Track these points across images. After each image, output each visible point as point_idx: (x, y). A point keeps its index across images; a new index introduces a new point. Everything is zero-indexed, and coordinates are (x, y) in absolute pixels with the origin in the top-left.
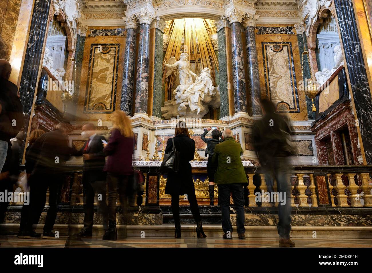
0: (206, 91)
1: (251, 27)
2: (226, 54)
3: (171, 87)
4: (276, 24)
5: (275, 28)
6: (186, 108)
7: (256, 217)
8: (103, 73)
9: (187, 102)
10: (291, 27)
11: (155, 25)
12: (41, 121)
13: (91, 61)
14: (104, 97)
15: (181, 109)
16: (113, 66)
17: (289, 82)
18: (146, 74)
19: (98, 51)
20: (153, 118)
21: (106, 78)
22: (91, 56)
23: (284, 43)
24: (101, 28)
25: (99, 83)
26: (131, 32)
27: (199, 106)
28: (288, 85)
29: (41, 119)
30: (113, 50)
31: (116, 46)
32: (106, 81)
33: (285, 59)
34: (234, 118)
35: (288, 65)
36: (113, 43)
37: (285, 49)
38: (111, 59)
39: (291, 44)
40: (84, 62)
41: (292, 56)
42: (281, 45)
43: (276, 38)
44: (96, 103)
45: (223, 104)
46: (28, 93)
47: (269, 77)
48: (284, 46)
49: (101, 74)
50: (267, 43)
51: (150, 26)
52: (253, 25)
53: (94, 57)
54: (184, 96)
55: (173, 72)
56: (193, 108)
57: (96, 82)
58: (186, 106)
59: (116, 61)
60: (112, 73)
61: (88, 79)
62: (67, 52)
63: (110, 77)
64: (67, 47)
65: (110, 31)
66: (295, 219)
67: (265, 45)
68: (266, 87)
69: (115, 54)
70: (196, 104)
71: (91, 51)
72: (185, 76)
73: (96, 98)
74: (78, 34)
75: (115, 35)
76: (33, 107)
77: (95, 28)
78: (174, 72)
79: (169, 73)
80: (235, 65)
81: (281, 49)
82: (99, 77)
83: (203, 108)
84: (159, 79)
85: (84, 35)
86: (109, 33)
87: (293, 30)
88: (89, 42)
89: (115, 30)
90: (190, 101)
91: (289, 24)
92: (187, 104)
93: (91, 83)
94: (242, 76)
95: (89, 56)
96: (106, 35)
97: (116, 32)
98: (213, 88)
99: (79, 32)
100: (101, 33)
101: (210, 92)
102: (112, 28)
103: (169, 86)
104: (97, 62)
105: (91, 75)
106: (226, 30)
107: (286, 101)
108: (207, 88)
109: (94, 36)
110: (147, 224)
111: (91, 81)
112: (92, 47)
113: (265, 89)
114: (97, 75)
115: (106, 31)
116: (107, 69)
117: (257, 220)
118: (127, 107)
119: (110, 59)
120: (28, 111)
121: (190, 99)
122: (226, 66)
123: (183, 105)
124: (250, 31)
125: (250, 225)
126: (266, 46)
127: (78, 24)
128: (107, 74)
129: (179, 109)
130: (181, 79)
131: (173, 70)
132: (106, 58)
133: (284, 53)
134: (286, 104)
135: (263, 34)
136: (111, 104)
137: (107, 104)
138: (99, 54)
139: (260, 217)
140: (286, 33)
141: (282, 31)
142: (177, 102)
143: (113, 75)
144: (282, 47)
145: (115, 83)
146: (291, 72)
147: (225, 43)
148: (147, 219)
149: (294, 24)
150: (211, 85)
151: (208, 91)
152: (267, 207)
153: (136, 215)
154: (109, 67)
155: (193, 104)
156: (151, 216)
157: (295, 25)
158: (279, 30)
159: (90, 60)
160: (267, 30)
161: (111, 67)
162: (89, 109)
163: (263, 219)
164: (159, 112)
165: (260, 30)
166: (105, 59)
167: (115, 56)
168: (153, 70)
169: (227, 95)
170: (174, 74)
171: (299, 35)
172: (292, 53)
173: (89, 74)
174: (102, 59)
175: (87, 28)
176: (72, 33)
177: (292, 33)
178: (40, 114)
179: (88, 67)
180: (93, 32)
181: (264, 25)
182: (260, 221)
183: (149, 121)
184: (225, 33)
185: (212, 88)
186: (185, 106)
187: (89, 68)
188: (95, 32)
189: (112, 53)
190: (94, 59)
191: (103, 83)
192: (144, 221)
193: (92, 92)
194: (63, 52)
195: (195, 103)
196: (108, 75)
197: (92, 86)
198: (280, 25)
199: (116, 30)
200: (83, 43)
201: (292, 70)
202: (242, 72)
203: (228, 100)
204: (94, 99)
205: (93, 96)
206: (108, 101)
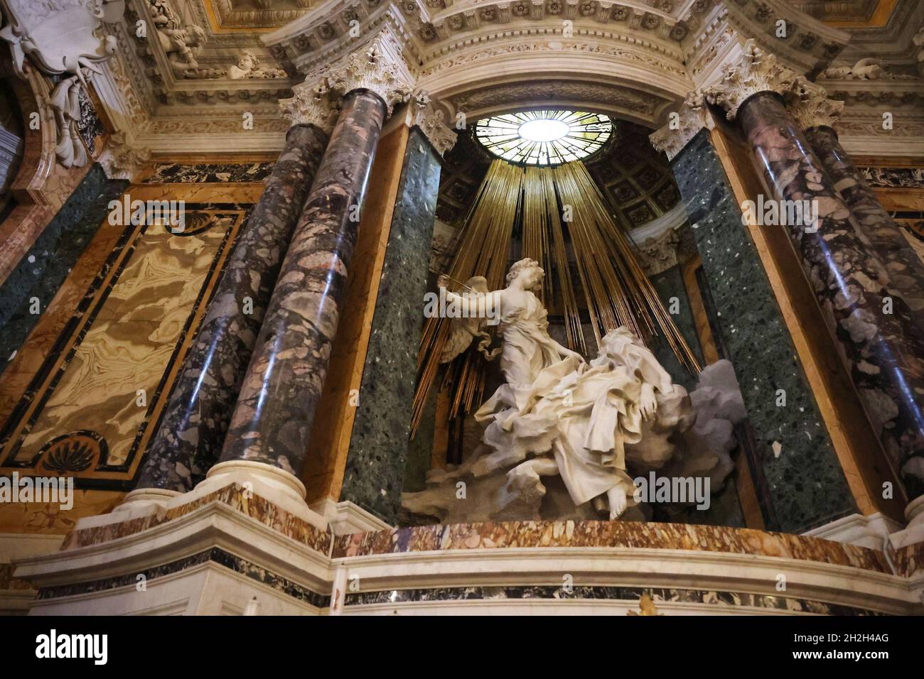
0: (646, 400)
1: (822, 128)
3: (462, 406)
4: (898, 159)
5: (899, 172)
6: (542, 489)
8: (150, 305)
9: (552, 453)
11: (409, 116)
13: (118, 260)
14: (113, 407)
15: (516, 495)
16: (203, 277)
18: (332, 262)
21: (156, 325)
22: (122, 242)
24: (201, 160)
25: (112, 344)
27: (615, 479)
30: (223, 224)
31: (241, 212)
32: (153, 338)
36: (230, 201)
38: (203, 253)
40: (86, 259)
44: (61, 433)
45: (786, 446)
49: (141, 307)
51: (385, 114)
53: (135, 244)
54: (530, 425)
55: (476, 340)
56: (583, 486)
57: (106, 337)
58: (545, 479)
59: (223, 260)
60: (190, 303)
61: (74, 322)
63: (175, 322)
65: (231, 168)
69: (227, 237)
71: (131, 227)
72: (531, 349)
73: (74, 409)
74: (97, 166)
75: (246, 179)
77: (175, 161)
78: (482, 338)
79: (461, 342)
82: (124, 319)
84: (408, 314)
85: (128, 176)
89: (251, 166)
90: (569, 452)
92: (546, 465)
93: (79, 342)
95: (115, 241)
97: (252, 171)
99: (106, 160)
100: (195, 174)
101: (669, 408)
102: (241, 161)
103: (457, 402)
104: (141, 264)
105: (90, 310)
106: (718, 137)
108: (647, 389)
109: (165, 182)
111: (83, 334)
114: (120, 309)
115: (211, 168)
116: (174, 289)
119: (198, 252)
121: (563, 438)
123: (527, 471)
128: (168, 307)
130: (511, 363)
131: (474, 330)
132: (183, 251)
136: (139, 439)
137: (121, 437)
138: (160, 236)
142: (492, 461)
143: (188, 314)
145: (188, 344)
150: (668, 376)
151: (658, 404)
154: (184, 283)
155: (584, 467)
159: (114, 256)
161: (193, 284)
164: (389, 488)
166: (180, 253)
167: (224, 244)
170: (481, 349)
173: (84, 305)
174: (167, 253)
175: (145, 157)
179: (91, 280)
180: (163, 172)
184: (712, 148)
185: (672, 389)
186: (537, 477)
187: (97, 283)
188: (172, 171)
189: (216, 234)
190: (131, 251)
191: (136, 343)
193: (67, 382)
195: (597, 455)
196: (171, 311)
197: (80, 353)
198: (915, 160)
199: (257, 166)
204: (63, 413)
205: (63, 395)
206: (125, 428)
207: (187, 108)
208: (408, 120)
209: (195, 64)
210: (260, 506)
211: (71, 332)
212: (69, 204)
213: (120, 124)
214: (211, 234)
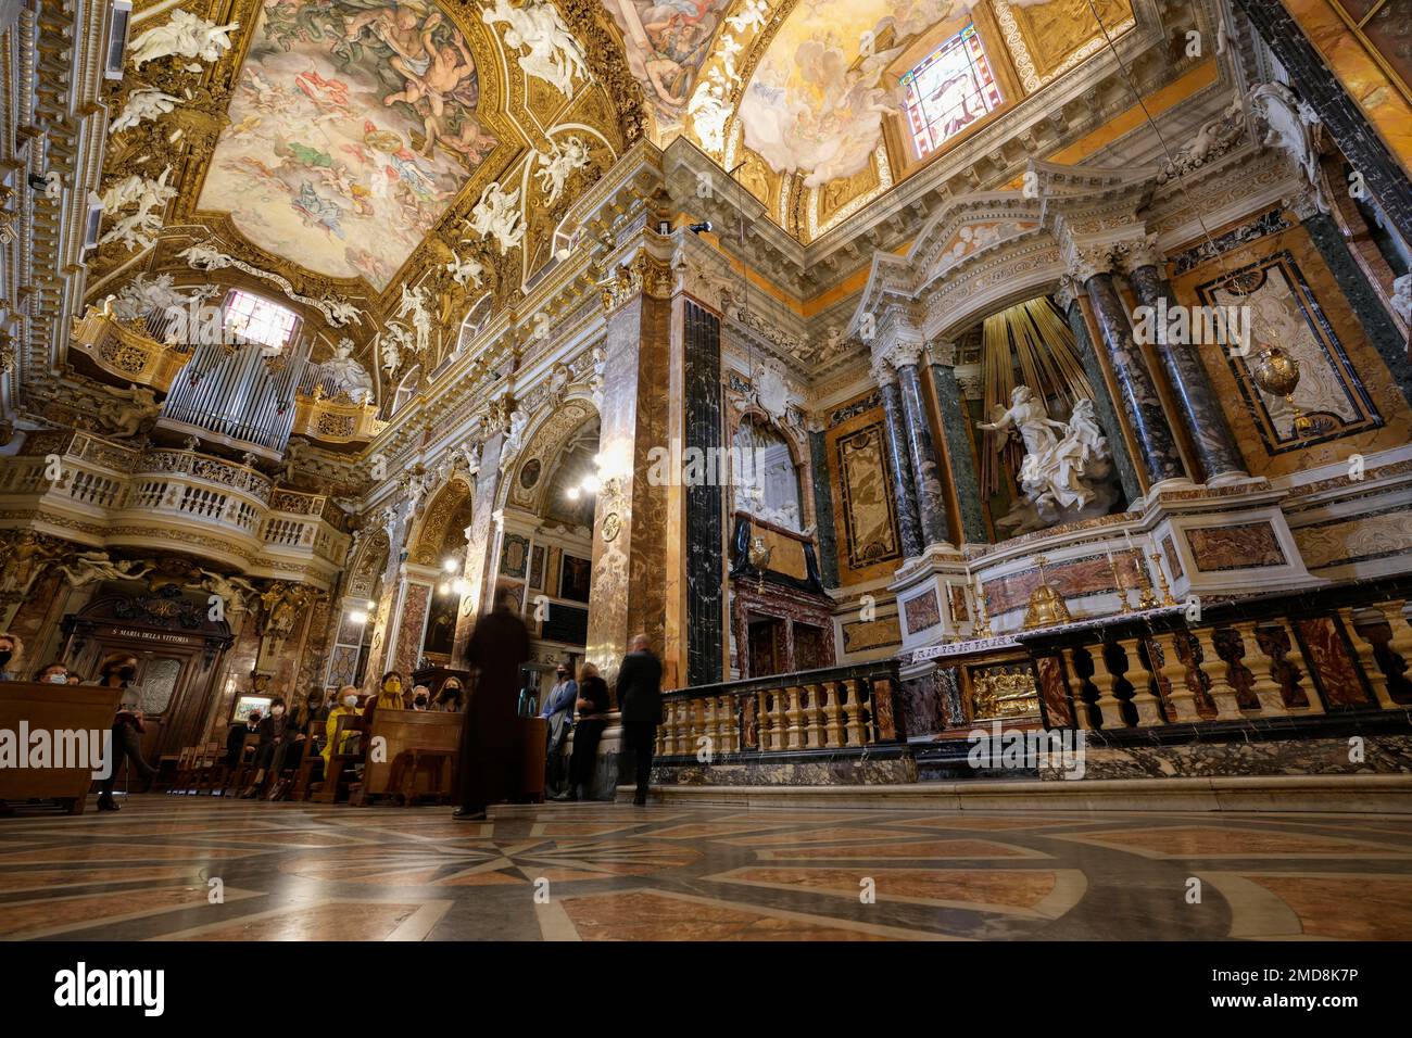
0: (1085, 454)
1: (1139, 269)
2: (1096, 357)
4: (1225, 227)
5: (1225, 237)
6: (1051, 504)
7: (1122, 756)
8: (867, 486)
9: (1049, 490)
10: (1276, 212)
11: (928, 359)
12: (751, 605)
13: (843, 470)
14: (878, 530)
17: (1317, 354)
18: (928, 464)
19: (849, 450)
20: (965, 548)
21: (874, 494)
22: (840, 462)
23: (1262, 262)
24: (845, 405)
25: (863, 507)
26: (888, 392)
27: (1078, 493)
28: (1314, 364)
29: (749, 601)
30: (874, 437)
31: (878, 427)
32: (876, 499)
33: (1284, 301)
34: (1150, 500)
35: (1297, 310)
36: (871, 423)
37: (1274, 275)
38: (874, 454)
39: (1289, 254)
40: (831, 476)
41: (1305, 283)
42: (1258, 270)
43: (1236, 260)
44: (867, 546)
45: (1124, 470)
46: (707, 565)
47: (1244, 365)
48: (1269, 268)
49: (864, 488)
50: (1213, 282)
51: (917, 367)
52: (1145, 262)
53: (845, 461)
55: (1010, 436)
56: (1066, 499)
57: (860, 505)
58: (1050, 500)
59: (883, 455)
60: (881, 479)
61: (845, 503)
62: (798, 469)
63: (880, 489)
64: (793, 461)
65: (861, 403)
66: (1244, 755)
67: (1206, 291)
68: (1244, 391)
69: (879, 443)
70: (1070, 488)
71: (839, 453)
72: (1035, 433)
73: (866, 536)
74: (810, 432)
75: (870, 407)
76: (726, 583)
77: (836, 409)
79: (1002, 439)
80: (1119, 372)
81: (1260, 279)
82: (861, 495)
83: (1091, 493)
85: (822, 428)
86: (860, 409)
87: (1284, 217)
88: (831, 438)
89: (869, 399)
90: (1054, 488)
91: (1264, 210)
92: (1049, 495)
93: (851, 510)
94: (1142, 393)
95: (837, 463)
96: (856, 413)
97: (870, 402)
98: (1102, 440)
99: (811, 426)
100: (847, 413)
101: (1097, 452)
102: (863, 398)
104: (853, 469)
105: (847, 496)
106: (1082, 305)
107: (1324, 409)
108: (1085, 446)
109: (838, 424)
110: (879, 784)
111: (851, 507)
112: (838, 444)
113: (1241, 398)
114: (857, 492)
115: (853, 407)
116: (872, 476)
117: (1126, 764)
118: (913, 538)
119: (872, 454)
120: (715, 594)
121: (1052, 483)
122: (1104, 382)
123: (1041, 500)
124: (1143, 278)
125: (1108, 779)
126: (1211, 292)
127: (801, 414)
128: (874, 484)
129: (1040, 511)
130: (1027, 444)
131: (1006, 432)
132: (865, 456)
133: (1274, 287)
134: (1323, 418)
135: (1192, 267)
136: (893, 538)
137: (887, 540)
138: (852, 453)
139: (1133, 755)
140: (1264, 233)
141: (1248, 235)
142: (1030, 498)
143: (883, 484)
144: (1261, 273)
145: (890, 497)
146: (1313, 327)
147: (1088, 335)
148: (879, 772)
149: (1280, 201)
150: (1096, 435)
151: (1091, 452)
152: (1153, 728)
153: (858, 764)
154: (874, 471)
155: (1063, 492)
156: (886, 765)
157: (1284, 201)
158: (1239, 236)
159: (841, 470)
160: (1202, 251)
161: (878, 470)
162: (858, 560)
163: (1142, 760)
164: (982, 532)
165: (1183, 262)
166: (865, 458)
167: (880, 447)
168: (946, 448)
169: (1126, 449)
171: (1307, 220)
172: (1299, 275)
173: (844, 494)
174: (860, 459)
175: (823, 415)
176: (793, 435)
177: (1284, 225)
178: (744, 594)
179: (840, 484)
180: (834, 417)
181: (1188, 244)
182: (1134, 766)
183: (956, 558)
184: (1080, 311)
185: (1096, 442)
186: (1046, 501)
187: (843, 484)
188: (837, 417)
189: (874, 443)
190: (846, 464)
191: (871, 504)
192: (875, 775)
193: (857, 527)
194: (789, 471)
195: (1067, 487)
196: (876, 485)
197: (854, 515)
198: (1237, 222)
200: (823, 443)
201: (1315, 320)
202: (1142, 383)
203: (1129, 460)
204: (863, 538)
205: (859, 533)
206: (886, 536)
207: (824, 378)
208: (929, 361)
209: (812, 350)
210: (941, 557)
211: (846, 509)
212: (813, 456)
213: (806, 407)
214: (872, 443)
